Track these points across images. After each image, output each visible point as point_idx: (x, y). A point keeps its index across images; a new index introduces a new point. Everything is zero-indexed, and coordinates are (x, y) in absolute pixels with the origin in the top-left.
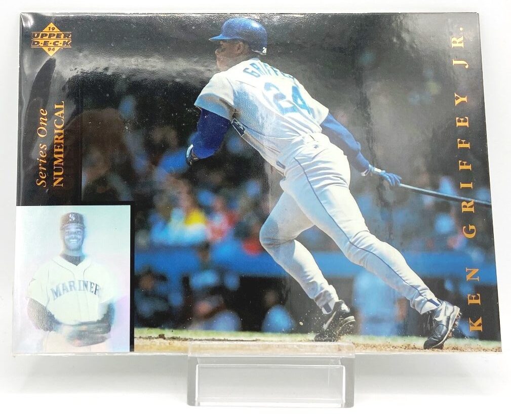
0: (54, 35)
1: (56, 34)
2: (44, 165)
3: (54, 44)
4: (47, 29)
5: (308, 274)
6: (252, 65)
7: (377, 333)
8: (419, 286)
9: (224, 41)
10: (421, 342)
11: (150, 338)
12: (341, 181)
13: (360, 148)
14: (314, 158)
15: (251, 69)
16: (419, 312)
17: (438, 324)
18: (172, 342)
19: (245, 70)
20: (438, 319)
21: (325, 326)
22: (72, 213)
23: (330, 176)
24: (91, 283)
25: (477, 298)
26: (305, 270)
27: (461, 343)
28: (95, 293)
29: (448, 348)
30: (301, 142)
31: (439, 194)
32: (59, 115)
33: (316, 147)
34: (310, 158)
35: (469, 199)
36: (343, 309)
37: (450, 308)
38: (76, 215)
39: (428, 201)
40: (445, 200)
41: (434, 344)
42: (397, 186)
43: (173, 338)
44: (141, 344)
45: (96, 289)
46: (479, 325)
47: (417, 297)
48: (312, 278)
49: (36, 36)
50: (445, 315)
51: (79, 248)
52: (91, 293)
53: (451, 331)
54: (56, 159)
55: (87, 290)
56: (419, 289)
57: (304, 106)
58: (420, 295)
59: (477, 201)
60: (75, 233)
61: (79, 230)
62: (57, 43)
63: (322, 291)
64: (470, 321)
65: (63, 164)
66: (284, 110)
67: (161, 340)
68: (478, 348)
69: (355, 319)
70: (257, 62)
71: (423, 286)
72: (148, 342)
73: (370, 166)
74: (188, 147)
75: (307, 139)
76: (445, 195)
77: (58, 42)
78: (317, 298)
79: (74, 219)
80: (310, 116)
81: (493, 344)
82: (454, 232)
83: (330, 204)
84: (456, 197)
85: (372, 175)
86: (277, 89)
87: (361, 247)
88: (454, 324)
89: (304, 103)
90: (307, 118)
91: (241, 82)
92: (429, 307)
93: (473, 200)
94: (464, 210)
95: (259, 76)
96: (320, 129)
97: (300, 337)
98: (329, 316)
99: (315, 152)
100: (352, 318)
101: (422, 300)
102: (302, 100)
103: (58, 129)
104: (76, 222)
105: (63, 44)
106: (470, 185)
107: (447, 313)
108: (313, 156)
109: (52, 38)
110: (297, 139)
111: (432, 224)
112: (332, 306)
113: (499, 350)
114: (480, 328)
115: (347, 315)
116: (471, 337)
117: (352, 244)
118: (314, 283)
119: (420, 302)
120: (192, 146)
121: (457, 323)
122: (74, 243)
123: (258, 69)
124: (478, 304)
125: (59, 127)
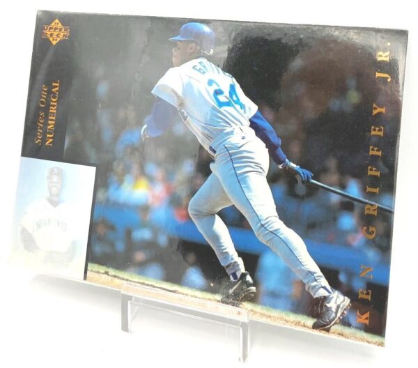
1: (59, 28)
2: (41, 128)
4: (53, 24)
5: (223, 244)
6: (200, 63)
8: (315, 273)
9: (180, 41)
10: (311, 322)
11: (98, 272)
12: (260, 170)
13: (280, 143)
14: (240, 147)
15: (199, 66)
16: (312, 294)
17: (328, 309)
18: (113, 278)
19: (194, 67)
20: (328, 305)
21: (231, 291)
22: (56, 168)
23: (252, 165)
25: (368, 294)
26: (221, 241)
27: (347, 330)
29: (334, 333)
30: (232, 133)
31: (346, 194)
32: (55, 91)
33: (243, 138)
34: (237, 147)
35: (373, 203)
36: (247, 280)
37: (341, 297)
38: (58, 169)
39: (335, 199)
40: (350, 200)
41: (321, 326)
42: (308, 181)
43: (115, 276)
44: (91, 275)
46: (366, 319)
47: (312, 282)
48: (225, 249)
49: (46, 28)
50: (336, 303)
51: (58, 195)
53: (339, 318)
54: (50, 125)
56: (315, 275)
57: (238, 102)
58: (316, 280)
59: (380, 206)
61: (59, 181)
63: (232, 261)
64: (358, 314)
65: (53, 129)
66: (221, 104)
67: (106, 276)
68: (362, 339)
69: (256, 290)
70: (204, 61)
71: (319, 273)
72: (97, 275)
73: (287, 160)
74: (143, 126)
75: (237, 130)
76: (351, 196)
77: (60, 34)
78: (228, 266)
79: (56, 172)
80: (242, 111)
81: (377, 339)
82: (356, 231)
83: (248, 187)
84: (361, 199)
85: (287, 168)
86: (218, 85)
87: (271, 230)
88: (343, 313)
89: (238, 99)
90: (238, 112)
91: (190, 77)
92: (322, 293)
93: (377, 205)
94: (367, 212)
95: (204, 73)
96: (249, 123)
97: (209, 296)
98: (235, 283)
99: (242, 142)
100: (253, 289)
101: (316, 285)
102: (237, 96)
103: (53, 102)
104: (58, 174)
105: (63, 37)
106: (376, 190)
107: (338, 302)
108: (239, 145)
109: (56, 31)
110: (228, 129)
111: (335, 219)
112: (239, 275)
113: (381, 344)
114: (367, 322)
116: (357, 328)
117: (262, 225)
118: (227, 253)
119: (314, 287)
120: (145, 126)
121: (345, 312)
123: (204, 67)
124: (368, 300)
125: (54, 100)
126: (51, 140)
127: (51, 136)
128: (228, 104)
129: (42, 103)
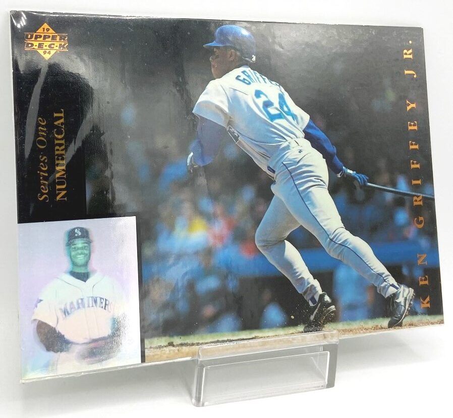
0: (49, 37)
1: (51, 35)
2: (45, 178)
3: (50, 46)
4: (40, 30)
5: (297, 271)
6: (243, 72)
7: (353, 319)
8: (383, 273)
9: (218, 48)
10: (385, 322)
11: (160, 347)
12: (322, 183)
13: (335, 151)
14: (299, 162)
15: (243, 77)
16: (384, 295)
17: (398, 304)
18: (180, 348)
19: (238, 78)
20: (398, 301)
21: (312, 317)
22: (77, 228)
23: (312, 178)
24: (101, 298)
25: (425, 280)
26: (295, 268)
27: (415, 319)
28: (105, 309)
29: (405, 325)
30: (288, 147)
31: (397, 190)
32: (59, 124)
33: (300, 152)
34: (295, 162)
35: (419, 194)
36: (325, 300)
37: (407, 290)
38: (82, 230)
39: (389, 197)
40: (400, 196)
41: (395, 323)
42: (365, 185)
43: (182, 345)
44: (151, 354)
45: (106, 304)
46: (428, 303)
47: (382, 284)
48: (300, 275)
49: (29, 36)
50: (403, 296)
51: (86, 264)
52: (101, 309)
53: (408, 310)
54: (58, 172)
55: (96, 306)
56: (383, 276)
57: (289, 113)
58: (385, 281)
59: (424, 195)
60: (82, 248)
61: (86, 245)
62: (52, 46)
63: (309, 286)
64: (421, 300)
65: (65, 176)
66: (273, 117)
67: (171, 348)
68: (427, 323)
69: (336, 308)
70: (248, 70)
71: (387, 273)
72: (158, 352)
73: (344, 167)
74: (188, 155)
75: (293, 144)
76: (401, 191)
77: (54, 44)
78: (305, 293)
79: (80, 234)
80: (294, 123)
81: (437, 318)
82: (409, 224)
83: (313, 204)
84: (409, 192)
85: (345, 176)
86: (266, 96)
87: (339, 243)
88: (410, 304)
89: (289, 110)
90: (292, 124)
91: (235, 90)
92: (392, 290)
93: (421, 195)
94: (415, 203)
95: (249, 83)
96: (303, 135)
97: (292, 330)
98: (315, 308)
99: (300, 156)
100: (333, 307)
101: (386, 285)
102: (287, 107)
103: (59, 139)
104: (82, 237)
105: (60, 47)
106: (419, 182)
107: (405, 294)
108: (298, 160)
109: (47, 40)
110: (284, 145)
111: (391, 217)
112: (317, 298)
113: (442, 322)
114: (429, 305)
115: (330, 305)
116: (422, 314)
117: (331, 240)
118: (302, 278)
119: (384, 287)
120: (192, 154)
121: (412, 302)
122: (80, 259)
123: (249, 76)
124: (427, 285)
125: (60, 137)
126: (64, 193)
127: (64, 187)
128: (279, 116)
129: (41, 142)
